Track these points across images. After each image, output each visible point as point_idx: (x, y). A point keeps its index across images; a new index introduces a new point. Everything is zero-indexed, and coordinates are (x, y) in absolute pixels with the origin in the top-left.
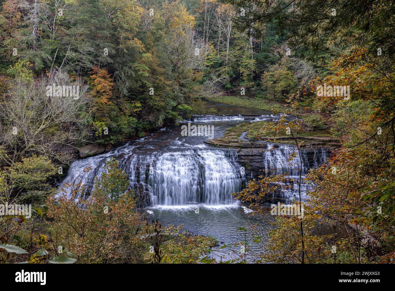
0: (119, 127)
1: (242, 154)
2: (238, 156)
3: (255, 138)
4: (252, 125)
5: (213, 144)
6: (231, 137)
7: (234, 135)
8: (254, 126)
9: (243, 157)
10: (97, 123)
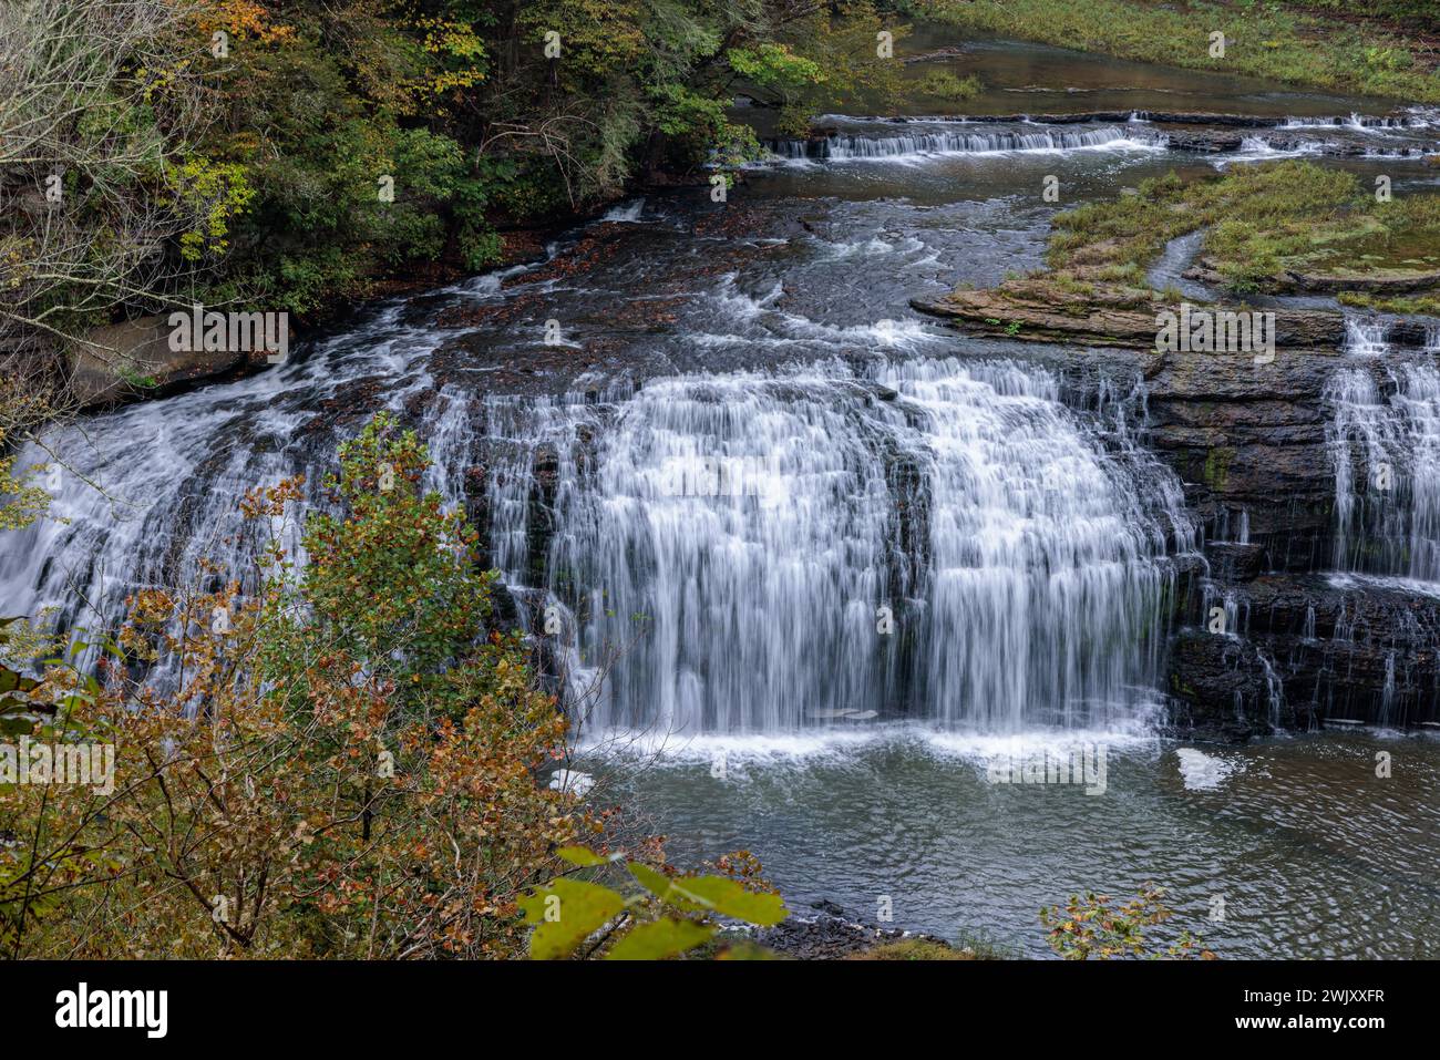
0: (336, 198)
1: (1179, 385)
2: (1153, 399)
3: (1256, 279)
4: (1229, 186)
5: (980, 320)
6: (1095, 270)
7: (1114, 258)
8: (1242, 194)
9: (1182, 410)
10: (191, 169)
